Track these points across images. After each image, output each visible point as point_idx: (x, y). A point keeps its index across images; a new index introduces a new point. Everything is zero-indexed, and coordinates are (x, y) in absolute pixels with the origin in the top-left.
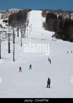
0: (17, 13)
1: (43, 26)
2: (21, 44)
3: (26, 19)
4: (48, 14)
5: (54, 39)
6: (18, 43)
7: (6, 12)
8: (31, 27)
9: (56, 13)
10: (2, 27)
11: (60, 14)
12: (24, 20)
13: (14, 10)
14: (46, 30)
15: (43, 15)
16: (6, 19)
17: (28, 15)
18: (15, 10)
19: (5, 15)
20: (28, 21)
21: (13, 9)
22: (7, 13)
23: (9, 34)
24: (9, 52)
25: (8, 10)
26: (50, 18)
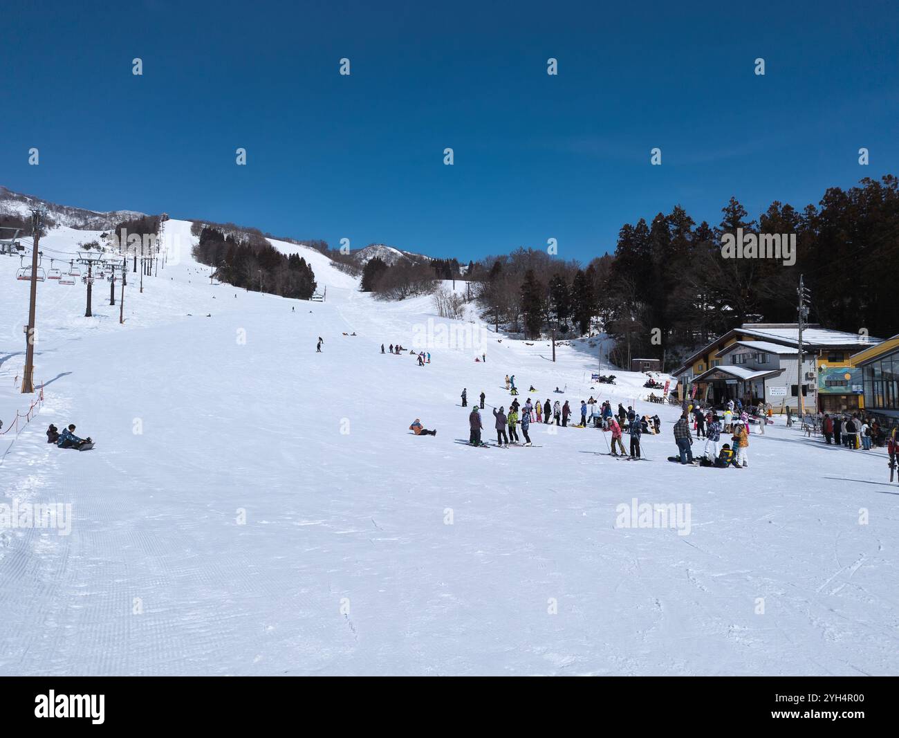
0: (136, 222)
1: (192, 252)
2: (141, 288)
4: (205, 230)
5: (215, 281)
6: (135, 285)
7: (111, 216)
8: (165, 254)
9: (223, 231)
10: (99, 248)
11: (231, 234)
13: (130, 215)
14: (199, 261)
15: (195, 230)
17: (161, 228)
18: (132, 213)
19: (109, 221)
20: (160, 240)
21: (127, 212)
22: (113, 219)
23: (113, 266)
24: (112, 303)
25: (114, 212)
26: (209, 239)
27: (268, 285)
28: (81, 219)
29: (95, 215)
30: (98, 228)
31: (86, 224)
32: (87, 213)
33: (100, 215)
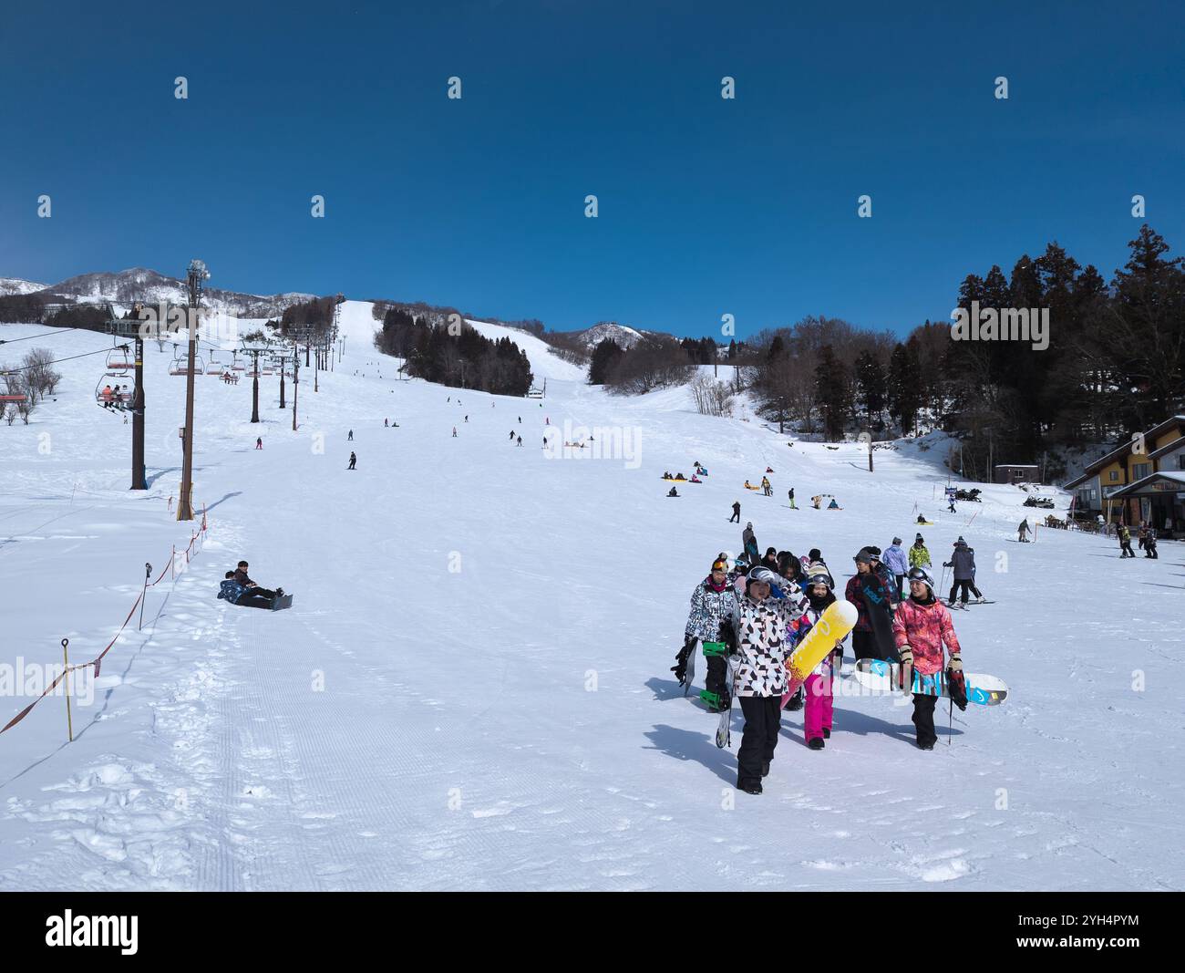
0: (307, 305)
1: (374, 341)
2: (316, 387)
3: (329, 320)
4: (389, 312)
5: (405, 376)
7: (276, 300)
8: (342, 344)
9: (411, 312)
10: (264, 339)
11: (421, 316)
12: (326, 323)
13: (299, 297)
14: (383, 352)
15: (377, 313)
16: (274, 319)
17: (336, 312)
18: (301, 295)
19: (274, 307)
20: (335, 327)
21: (295, 294)
22: (279, 303)
23: (283, 358)
24: (282, 406)
25: (280, 295)
26: (396, 323)
27: (471, 380)
28: (242, 306)
29: (258, 300)
30: (262, 316)
31: (248, 311)
32: (248, 298)
33: (264, 300)
